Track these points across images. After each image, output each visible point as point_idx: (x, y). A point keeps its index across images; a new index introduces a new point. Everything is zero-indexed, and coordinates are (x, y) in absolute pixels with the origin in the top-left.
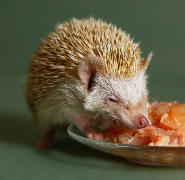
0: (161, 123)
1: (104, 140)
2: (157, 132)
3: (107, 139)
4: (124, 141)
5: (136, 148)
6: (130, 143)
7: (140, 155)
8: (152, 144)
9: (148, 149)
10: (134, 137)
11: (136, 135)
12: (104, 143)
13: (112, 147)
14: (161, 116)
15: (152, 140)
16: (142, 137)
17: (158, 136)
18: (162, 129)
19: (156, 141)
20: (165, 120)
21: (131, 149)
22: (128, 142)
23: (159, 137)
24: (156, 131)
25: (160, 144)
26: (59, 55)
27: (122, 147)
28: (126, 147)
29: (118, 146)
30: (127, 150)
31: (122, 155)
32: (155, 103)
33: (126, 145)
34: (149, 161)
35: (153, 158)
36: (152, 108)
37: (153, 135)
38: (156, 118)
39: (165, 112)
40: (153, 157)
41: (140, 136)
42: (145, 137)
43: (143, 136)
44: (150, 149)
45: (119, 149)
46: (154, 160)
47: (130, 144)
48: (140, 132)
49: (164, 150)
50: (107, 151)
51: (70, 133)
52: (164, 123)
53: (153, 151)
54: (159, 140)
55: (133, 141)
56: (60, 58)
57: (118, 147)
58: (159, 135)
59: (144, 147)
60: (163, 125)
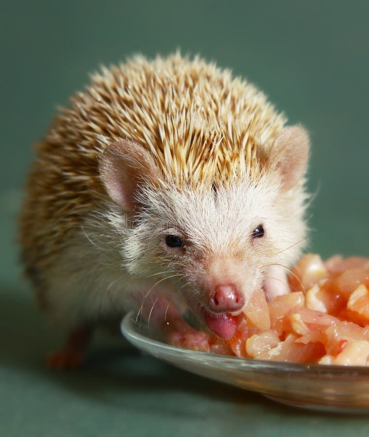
0: (350, 311)
1: (209, 351)
2: (339, 331)
3: (217, 347)
4: (259, 353)
5: (287, 369)
6: (275, 357)
7: (299, 387)
8: (326, 361)
9: (316, 372)
10: (282, 343)
11: (289, 338)
12: (210, 358)
13: (229, 366)
14: (351, 293)
15: (328, 350)
16: (302, 344)
17: (342, 342)
18: (351, 323)
19: (337, 351)
20: (359, 303)
21: (276, 371)
22: (268, 355)
23: (345, 343)
24: (336, 329)
25: (347, 360)
26: (83, 149)
27: (254, 366)
28: (264, 366)
29: (244, 365)
30: (265, 374)
31: (255, 385)
32: (335, 261)
33: (263, 362)
34: (321, 401)
35: (331, 395)
36: (329, 272)
37: (329, 338)
38: (338, 297)
39: (358, 282)
40: (330, 391)
41: (298, 341)
42: (310, 343)
43: (305, 340)
44: (324, 373)
45: (248, 372)
46: (332, 399)
47: (274, 360)
48: (298, 332)
49: (356, 374)
50: (214, 377)
51: (127, 332)
52: (357, 310)
53: (330, 376)
54: (345, 351)
55: (281, 351)
56: (84, 155)
57: (246, 367)
58: (345, 338)
59: (308, 367)
60: (355, 313)
